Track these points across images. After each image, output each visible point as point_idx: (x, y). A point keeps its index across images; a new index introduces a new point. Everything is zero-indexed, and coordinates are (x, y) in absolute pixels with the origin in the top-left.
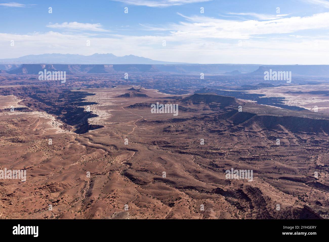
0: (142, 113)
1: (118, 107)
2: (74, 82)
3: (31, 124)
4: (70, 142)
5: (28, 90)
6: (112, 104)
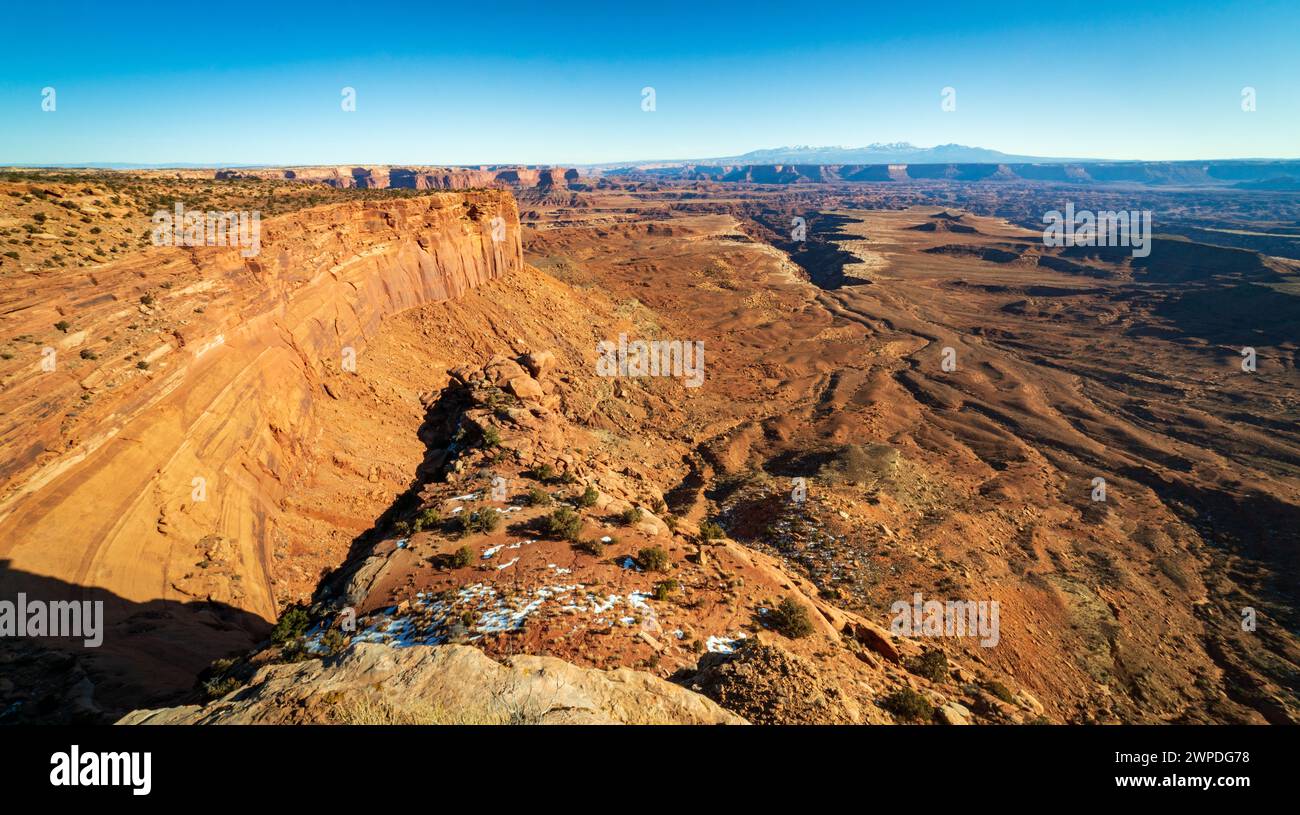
0: (959, 265)
1: (907, 248)
2: (827, 197)
3: (750, 263)
4: (806, 300)
5: (751, 208)
6: (895, 242)
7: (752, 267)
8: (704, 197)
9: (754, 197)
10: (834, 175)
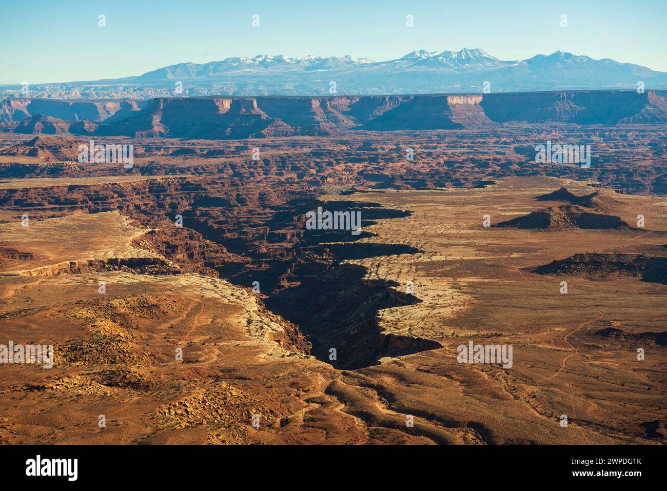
0: (603, 295)
1: (502, 267)
2: (330, 164)
3: (173, 322)
4: (306, 397)
5: (169, 195)
6: (477, 255)
7: (178, 331)
8: (55, 172)
9: (172, 170)
10: (341, 117)
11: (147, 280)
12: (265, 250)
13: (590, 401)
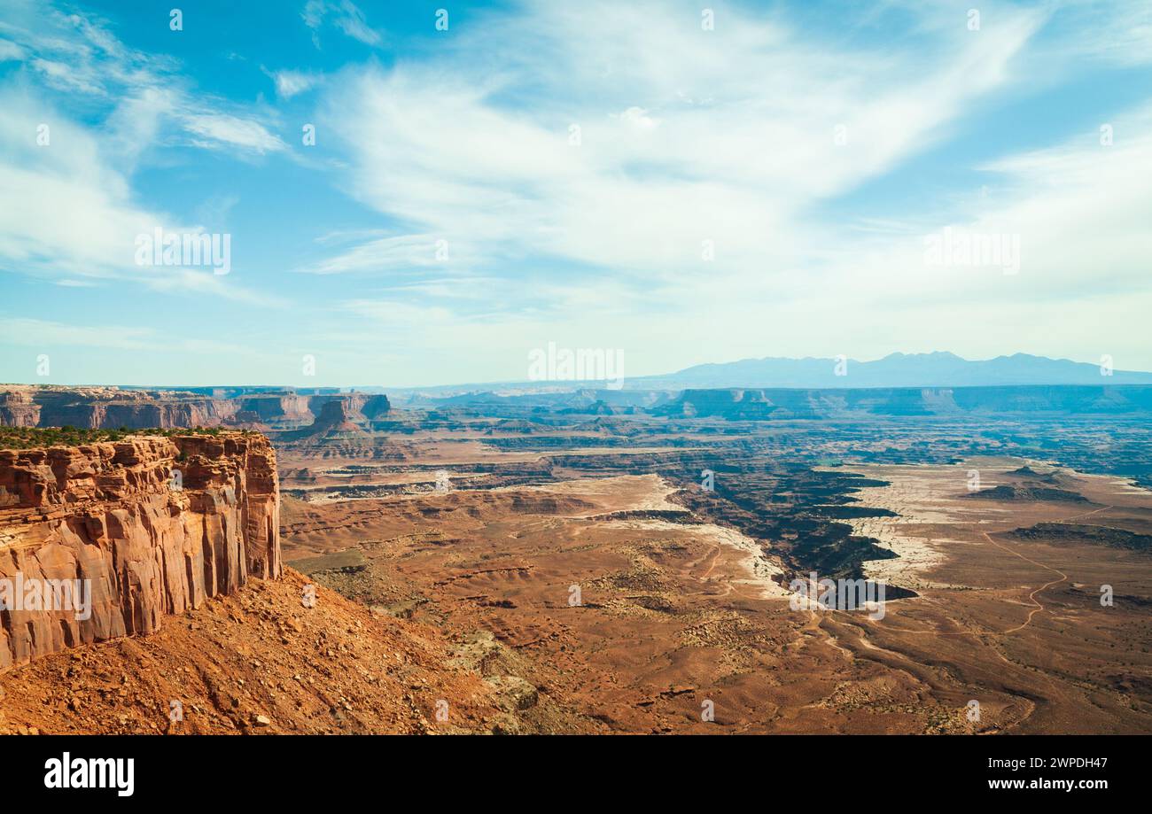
0: (1065, 559)
1: (971, 531)
2: (823, 442)
6: (948, 520)
7: (701, 569)
11: (677, 528)
12: (769, 509)
13: (1055, 653)
